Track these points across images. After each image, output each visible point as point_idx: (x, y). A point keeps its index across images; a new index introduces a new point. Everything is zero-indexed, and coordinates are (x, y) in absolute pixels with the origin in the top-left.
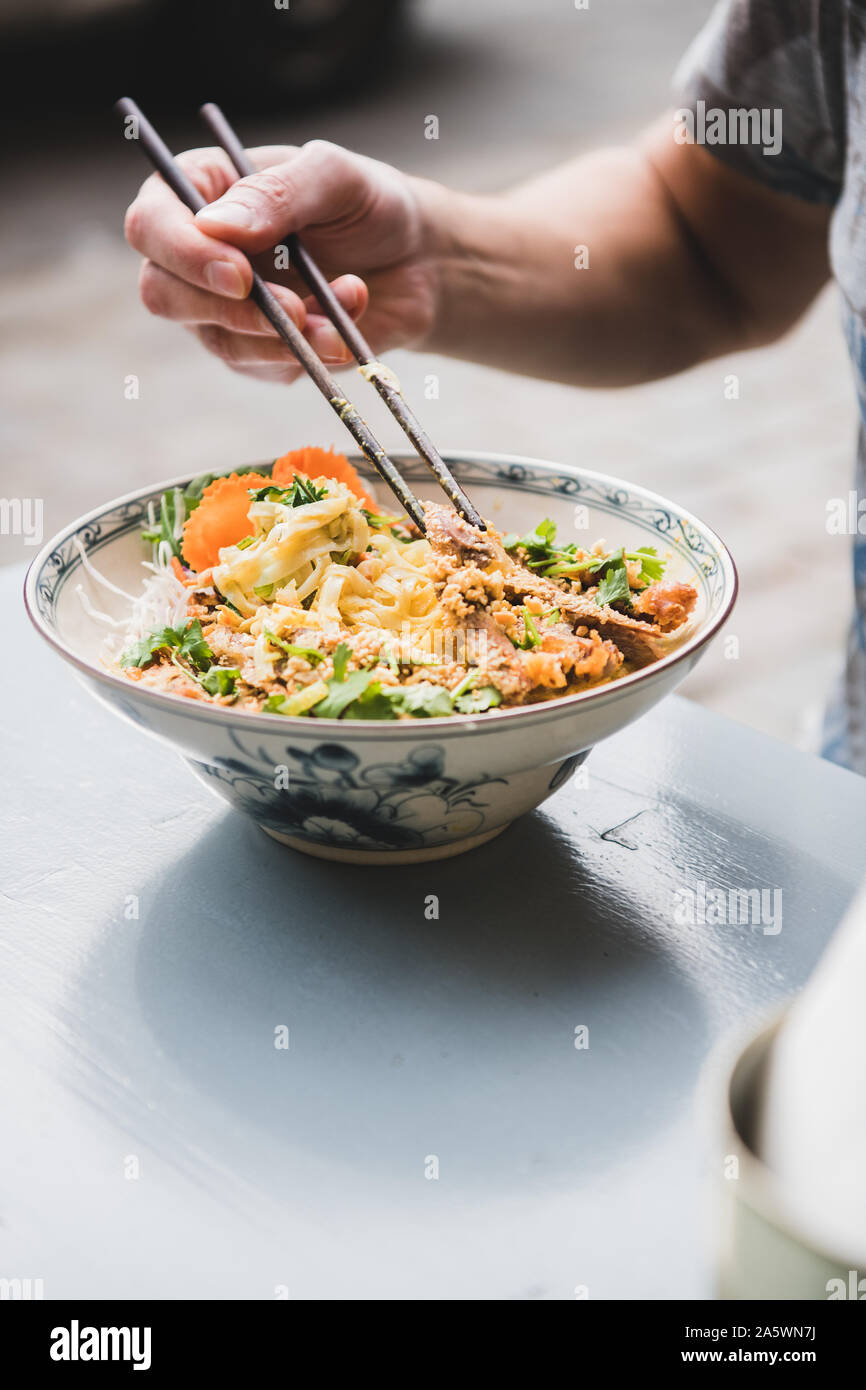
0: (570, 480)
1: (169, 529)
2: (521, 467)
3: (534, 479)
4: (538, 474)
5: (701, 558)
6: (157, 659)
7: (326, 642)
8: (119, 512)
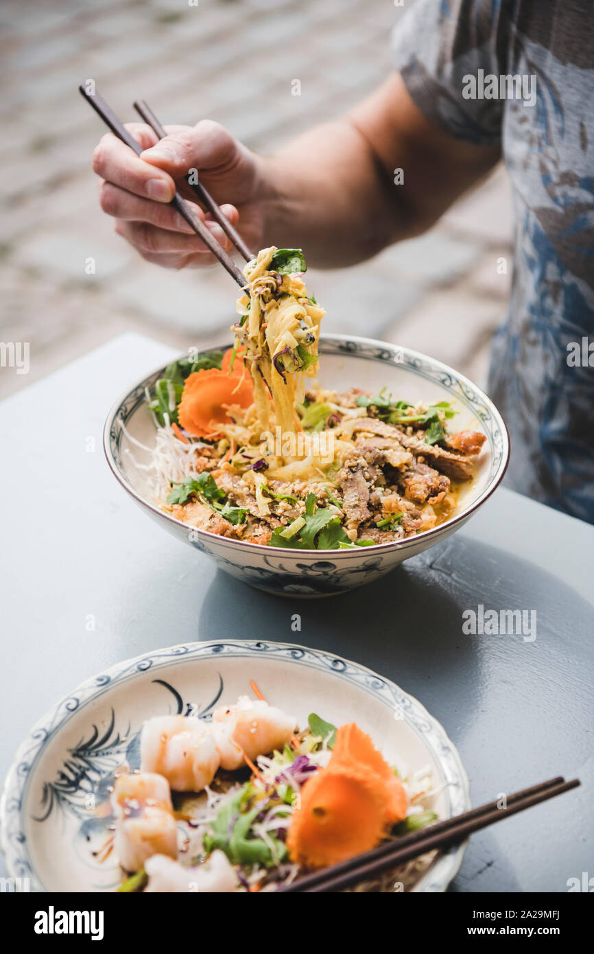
0: (383, 351)
1: (165, 404)
2: (353, 343)
3: (362, 350)
4: (364, 347)
5: (477, 407)
6: (191, 499)
7: (296, 491)
8: (133, 394)
